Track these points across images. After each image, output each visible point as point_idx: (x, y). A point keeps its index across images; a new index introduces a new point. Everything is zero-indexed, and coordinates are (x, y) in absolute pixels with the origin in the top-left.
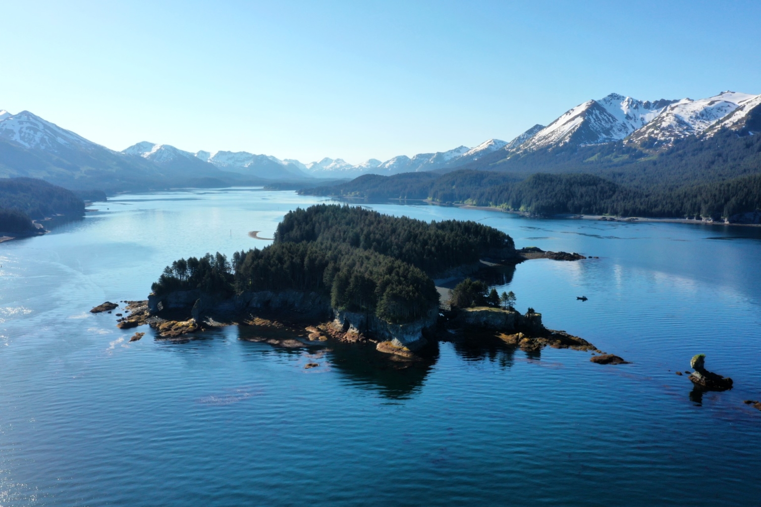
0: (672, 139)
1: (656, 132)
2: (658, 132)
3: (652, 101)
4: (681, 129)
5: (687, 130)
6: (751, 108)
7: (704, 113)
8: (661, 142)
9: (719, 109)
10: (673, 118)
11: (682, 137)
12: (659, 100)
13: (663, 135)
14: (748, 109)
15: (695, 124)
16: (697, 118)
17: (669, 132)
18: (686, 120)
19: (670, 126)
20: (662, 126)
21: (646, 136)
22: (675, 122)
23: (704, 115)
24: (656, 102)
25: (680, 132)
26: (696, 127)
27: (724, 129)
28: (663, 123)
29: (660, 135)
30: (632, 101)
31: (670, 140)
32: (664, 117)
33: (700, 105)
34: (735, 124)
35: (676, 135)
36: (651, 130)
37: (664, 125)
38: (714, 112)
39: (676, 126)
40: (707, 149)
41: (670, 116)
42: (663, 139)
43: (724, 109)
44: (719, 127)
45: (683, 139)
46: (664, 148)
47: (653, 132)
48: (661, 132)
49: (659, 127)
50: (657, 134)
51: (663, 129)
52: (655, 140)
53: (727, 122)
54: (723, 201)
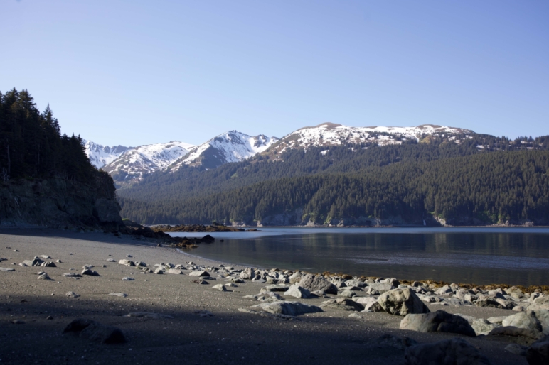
0: (141, 173)
1: (125, 167)
2: (127, 167)
3: (111, 146)
4: (147, 166)
5: (152, 166)
6: (203, 151)
7: (164, 153)
8: (131, 176)
9: (175, 152)
10: (138, 156)
11: (149, 172)
12: (117, 146)
13: (133, 169)
14: (200, 151)
15: (157, 162)
16: (158, 157)
17: (137, 167)
18: (150, 159)
19: (137, 162)
20: (130, 162)
21: (116, 170)
22: (141, 160)
23: (164, 155)
24: (115, 147)
25: (147, 168)
26: (159, 165)
27: (185, 166)
28: (131, 159)
29: (129, 170)
30: (93, 145)
31: (139, 174)
32: (130, 155)
33: (159, 148)
34: (193, 162)
35: (143, 170)
36: (120, 165)
37: (132, 161)
38: (171, 154)
39: (142, 163)
40: (178, 179)
41: (136, 154)
42: (132, 173)
43: (178, 152)
44: (180, 164)
45: (150, 174)
46: (134, 181)
47: (122, 167)
48: (130, 167)
49: (128, 162)
50: (127, 169)
51: (131, 164)
52: (126, 173)
53: (186, 160)
54: (252, 203)
